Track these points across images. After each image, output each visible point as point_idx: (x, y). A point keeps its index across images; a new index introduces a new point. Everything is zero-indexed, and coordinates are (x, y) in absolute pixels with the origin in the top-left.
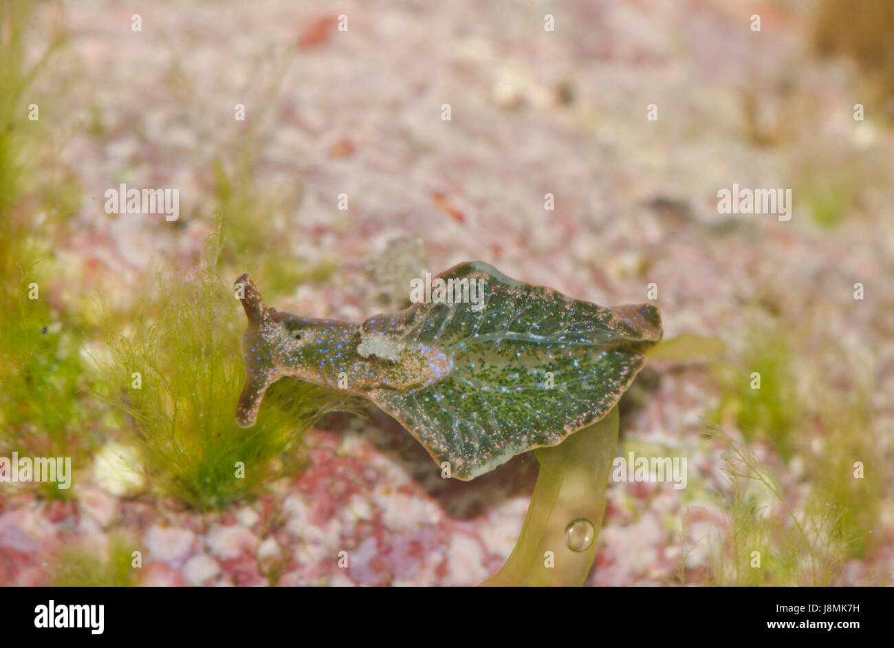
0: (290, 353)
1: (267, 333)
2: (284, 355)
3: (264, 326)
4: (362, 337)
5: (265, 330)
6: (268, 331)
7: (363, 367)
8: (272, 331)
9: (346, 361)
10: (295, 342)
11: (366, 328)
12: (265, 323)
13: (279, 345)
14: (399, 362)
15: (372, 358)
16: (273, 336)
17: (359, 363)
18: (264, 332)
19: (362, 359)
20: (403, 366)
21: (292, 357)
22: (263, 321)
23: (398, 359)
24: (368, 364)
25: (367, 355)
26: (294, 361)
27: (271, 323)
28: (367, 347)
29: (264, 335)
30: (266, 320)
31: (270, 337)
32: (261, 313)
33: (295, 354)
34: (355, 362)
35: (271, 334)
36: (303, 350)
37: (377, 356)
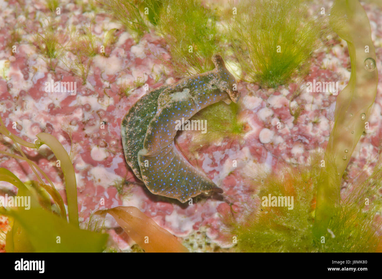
0: (213, 78)
1: (225, 84)
2: (216, 77)
3: (227, 86)
4: (191, 95)
5: (226, 85)
6: (225, 85)
7: (183, 85)
8: (223, 85)
9: (191, 83)
10: (213, 83)
11: (191, 100)
12: (227, 87)
13: (219, 80)
14: (169, 95)
15: (181, 90)
16: (222, 83)
17: (185, 85)
18: (226, 84)
19: (185, 87)
20: (166, 95)
21: (212, 77)
22: (228, 88)
23: (170, 96)
24: (182, 87)
25: (184, 90)
26: (211, 75)
27: (225, 89)
28: (186, 93)
29: (226, 83)
30: (227, 88)
31: (223, 83)
32: (229, 90)
33: (211, 78)
34: (187, 85)
35: (223, 84)
36: (209, 80)
37: (180, 92)
